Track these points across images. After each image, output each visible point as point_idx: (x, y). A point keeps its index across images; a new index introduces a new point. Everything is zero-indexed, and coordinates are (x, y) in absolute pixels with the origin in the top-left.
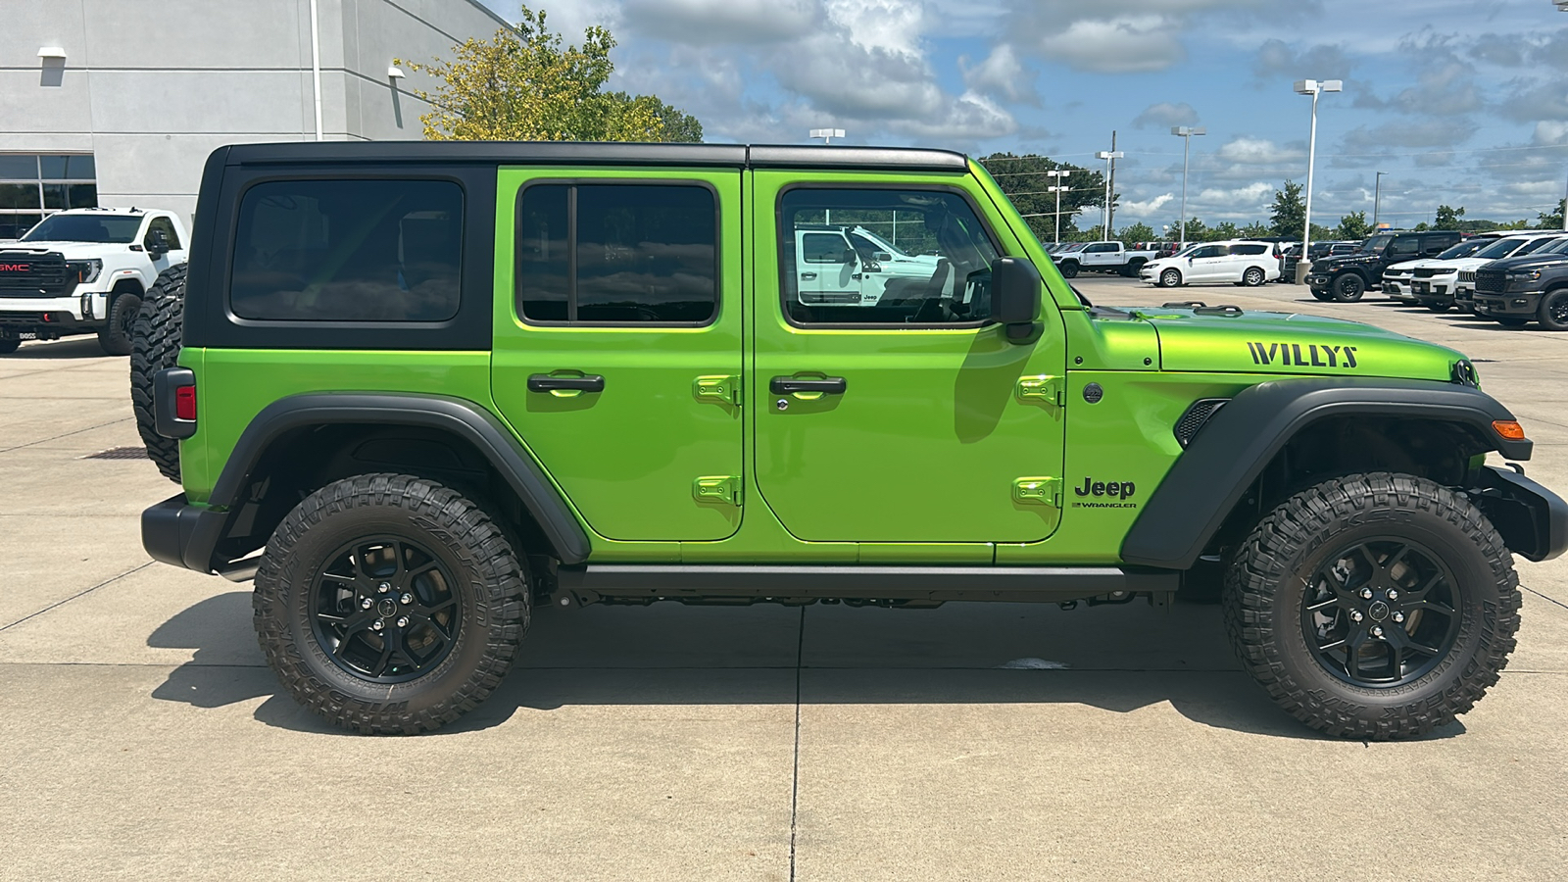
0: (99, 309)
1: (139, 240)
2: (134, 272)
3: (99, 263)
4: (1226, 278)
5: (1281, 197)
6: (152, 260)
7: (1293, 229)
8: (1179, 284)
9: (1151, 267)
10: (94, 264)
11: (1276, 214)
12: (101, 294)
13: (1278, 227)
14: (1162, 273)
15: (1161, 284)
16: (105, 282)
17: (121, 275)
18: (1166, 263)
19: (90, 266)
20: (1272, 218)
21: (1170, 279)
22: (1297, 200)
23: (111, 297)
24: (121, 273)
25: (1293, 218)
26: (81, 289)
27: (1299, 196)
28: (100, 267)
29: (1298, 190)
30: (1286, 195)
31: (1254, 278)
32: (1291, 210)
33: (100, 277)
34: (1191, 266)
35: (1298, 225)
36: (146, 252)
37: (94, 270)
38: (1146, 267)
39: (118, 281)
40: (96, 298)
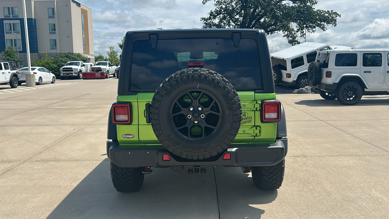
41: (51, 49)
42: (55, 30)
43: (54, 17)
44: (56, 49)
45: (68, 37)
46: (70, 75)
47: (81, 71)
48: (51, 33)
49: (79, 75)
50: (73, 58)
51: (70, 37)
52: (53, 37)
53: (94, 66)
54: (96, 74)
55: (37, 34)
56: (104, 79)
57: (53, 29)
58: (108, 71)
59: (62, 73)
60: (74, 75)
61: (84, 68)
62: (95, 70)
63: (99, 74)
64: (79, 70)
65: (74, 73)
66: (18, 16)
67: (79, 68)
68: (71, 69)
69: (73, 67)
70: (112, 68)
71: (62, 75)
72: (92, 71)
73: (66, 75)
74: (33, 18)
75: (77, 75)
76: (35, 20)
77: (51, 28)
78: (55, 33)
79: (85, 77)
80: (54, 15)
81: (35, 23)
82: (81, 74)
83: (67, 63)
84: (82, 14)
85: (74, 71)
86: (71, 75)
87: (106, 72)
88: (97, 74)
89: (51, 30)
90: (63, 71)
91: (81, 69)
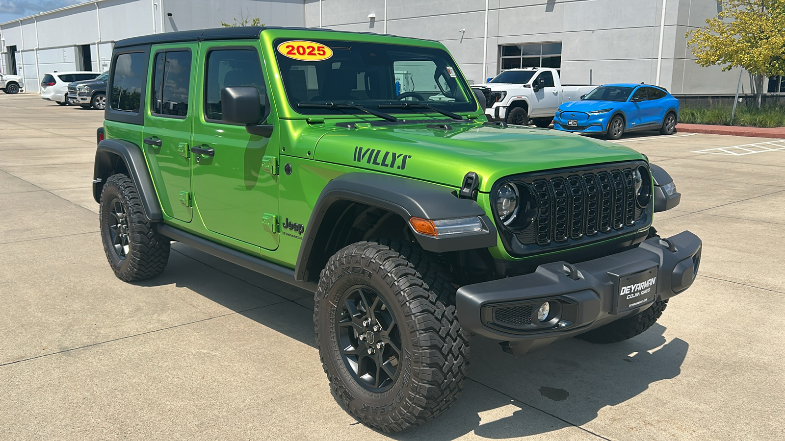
0: (502, 113)
1: (531, 82)
2: (523, 97)
3: (505, 93)
6: (535, 92)
10: (502, 94)
12: (504, 107)
16: (507, 102)
17: (515, 98)
19: (501, 95)
23: (509, 109)
24: (516, 98)
26: (496, 105)
28: (505, 95)
33: (505, 99)
36: (532, 88)
37: (503, 96)
39: (513, 101)
40: (501, 109)
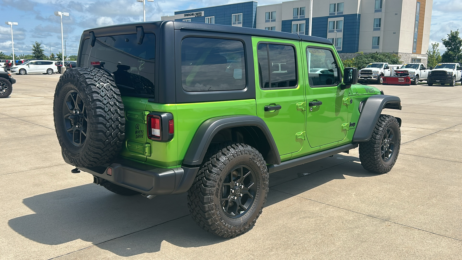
4: (41, 72)
5: (35, 47)
7: (40, 57)
8: (26, 74)
9: (15, 68)
11: (34, 52)
13: (35, 56)
14: (20, 70)
15: (20, 74)
18: (20, 67)
20: (33, 53)
21: (22, 72)
22: (40, 48)
25: (39, 53)
27: (41, 46)
29: (40, 45)
30: (36, 46)
31: (50, 72)
32: (38, 51)
34: (29, 68)
35: (41, 55)
38: (13, 68)
41: (373, 48)
42: (380, 26)
43: (380, 11)
44: (378, 48)
45: (394, 33)
46: (368, 79)
47: (382, 74)
48: (375, 30)
49: (379, 80)
50: (380, 59)
51: (396, 33)
52: (377, 34)
53: (401, 68)
54: (399, 79)
55: (360, 31)
56: (409, 85)
57: (378, 24)
58: (418, 75)
59: (360, 77)
60: (373, 78)
61: (389, 70)
62: (399, 74)
63: (403, 79)
64: (379, 73)
65: (373, 77)
66: (343, 12)
67: (380, 71)
68: (370, 72)
69: (374, 69)
70: (425, 71)
71: (360, 78)
72: (396, 74)
73: (363, 78)
74: (358, 13)
75: (377, 79)
76: (359, 15)
77: (375, 23)
78: (379, 29)
79: (386, 82)
80: (381, 7)
81: (359, 19)
82: (381, 79)
83: (369, 64)
84: (418, 3)
85: (373, 74)
86: (370, 79)
87: (414, 77)
88: (401, 79)
89: (375, 26)
90: (361, 74)
91: (384, 73)
